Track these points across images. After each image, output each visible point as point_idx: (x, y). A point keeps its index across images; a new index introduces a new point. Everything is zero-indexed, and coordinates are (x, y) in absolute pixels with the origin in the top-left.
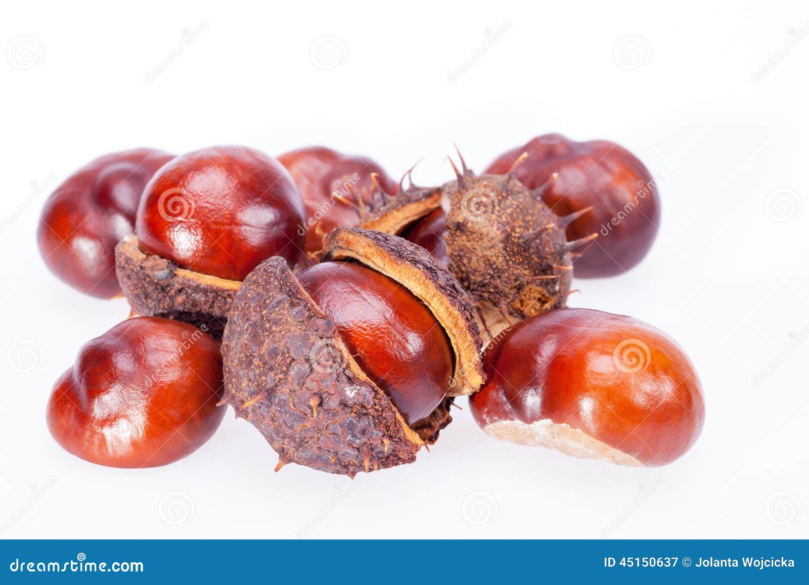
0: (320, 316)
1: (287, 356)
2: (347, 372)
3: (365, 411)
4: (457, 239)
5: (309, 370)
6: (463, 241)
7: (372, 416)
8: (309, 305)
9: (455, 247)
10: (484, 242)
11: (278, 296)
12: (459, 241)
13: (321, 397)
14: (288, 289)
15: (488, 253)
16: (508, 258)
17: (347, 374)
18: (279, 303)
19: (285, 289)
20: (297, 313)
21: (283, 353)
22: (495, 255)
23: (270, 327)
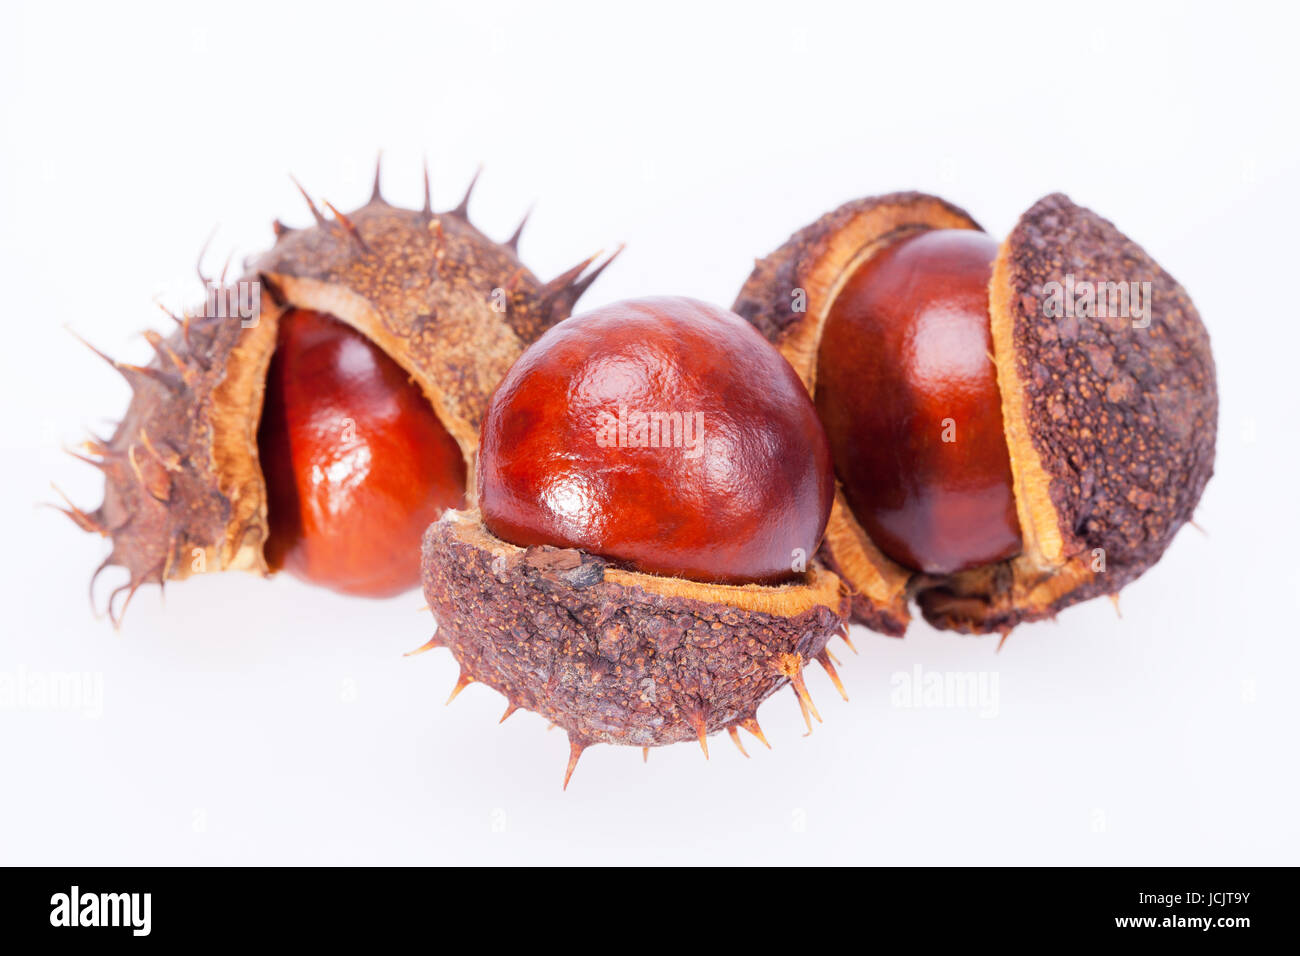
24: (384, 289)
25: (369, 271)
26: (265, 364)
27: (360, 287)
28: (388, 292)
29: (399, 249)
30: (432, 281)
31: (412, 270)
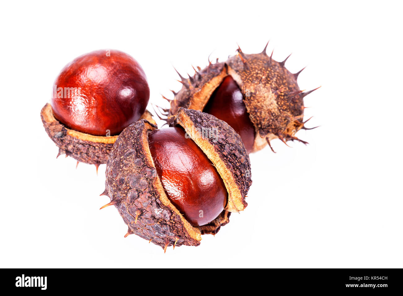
0: (149, 166)
1: (128, 185)
2: (158, 200)
3: (165, 222)
4: (252, 102)
5: (137, 196)
6: (255, 102)
7: (169, 225)
8: (144, 159)
9: (252, 107)
10: (267, 102)
11: (131, 149)
12: (253, 103)
13: (142, 211)
14: (137, 146)
15: (270, 108)
16: (280, 108)
17: (158, 201)
18: (130, 153)
19: (135, 146)
20: (138, 162)
21: (126, 183)
22: (273, 108)
23: (123, 167)
24: (248, 81)
25: (246, 74)
26: (214, 89)
27: (242, 78)
28: (248, 82)
29: (257, 71)
30: (260, 83)
31: (257, 78)
